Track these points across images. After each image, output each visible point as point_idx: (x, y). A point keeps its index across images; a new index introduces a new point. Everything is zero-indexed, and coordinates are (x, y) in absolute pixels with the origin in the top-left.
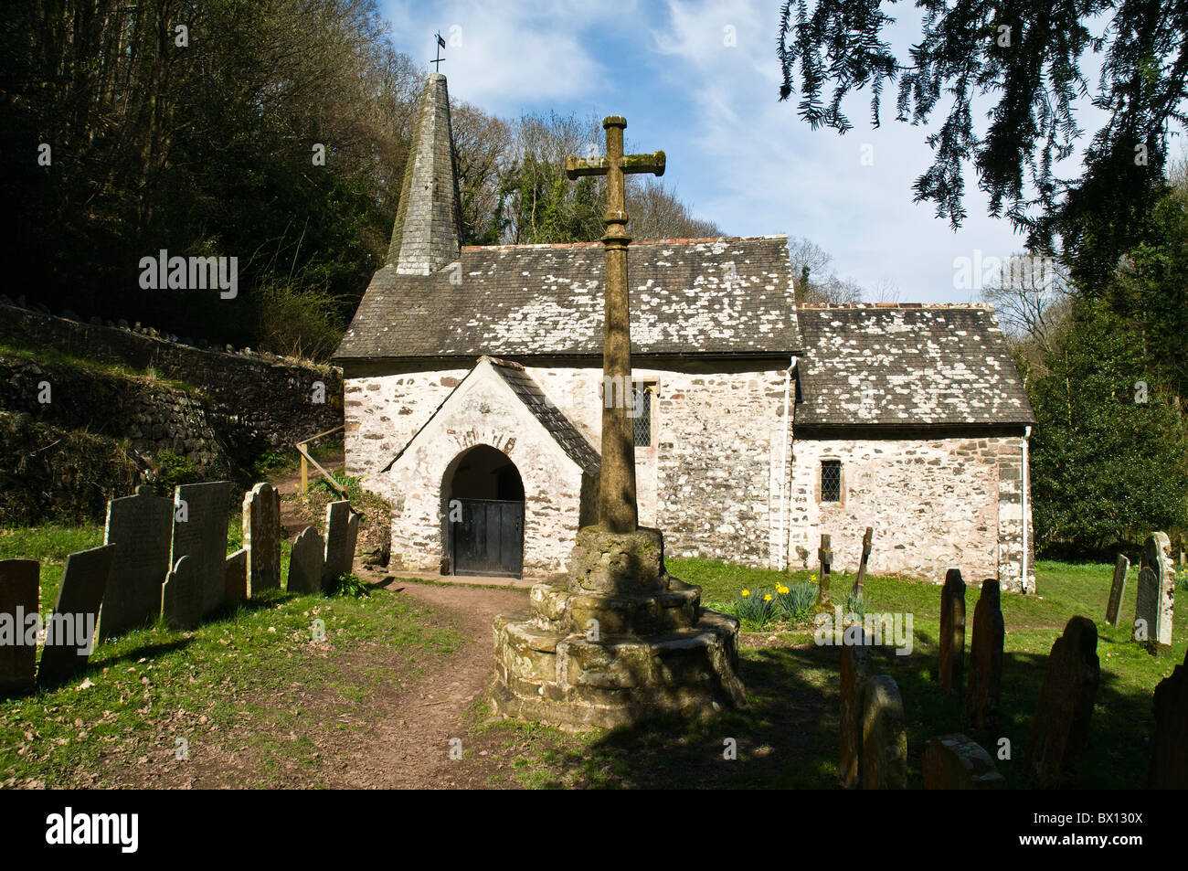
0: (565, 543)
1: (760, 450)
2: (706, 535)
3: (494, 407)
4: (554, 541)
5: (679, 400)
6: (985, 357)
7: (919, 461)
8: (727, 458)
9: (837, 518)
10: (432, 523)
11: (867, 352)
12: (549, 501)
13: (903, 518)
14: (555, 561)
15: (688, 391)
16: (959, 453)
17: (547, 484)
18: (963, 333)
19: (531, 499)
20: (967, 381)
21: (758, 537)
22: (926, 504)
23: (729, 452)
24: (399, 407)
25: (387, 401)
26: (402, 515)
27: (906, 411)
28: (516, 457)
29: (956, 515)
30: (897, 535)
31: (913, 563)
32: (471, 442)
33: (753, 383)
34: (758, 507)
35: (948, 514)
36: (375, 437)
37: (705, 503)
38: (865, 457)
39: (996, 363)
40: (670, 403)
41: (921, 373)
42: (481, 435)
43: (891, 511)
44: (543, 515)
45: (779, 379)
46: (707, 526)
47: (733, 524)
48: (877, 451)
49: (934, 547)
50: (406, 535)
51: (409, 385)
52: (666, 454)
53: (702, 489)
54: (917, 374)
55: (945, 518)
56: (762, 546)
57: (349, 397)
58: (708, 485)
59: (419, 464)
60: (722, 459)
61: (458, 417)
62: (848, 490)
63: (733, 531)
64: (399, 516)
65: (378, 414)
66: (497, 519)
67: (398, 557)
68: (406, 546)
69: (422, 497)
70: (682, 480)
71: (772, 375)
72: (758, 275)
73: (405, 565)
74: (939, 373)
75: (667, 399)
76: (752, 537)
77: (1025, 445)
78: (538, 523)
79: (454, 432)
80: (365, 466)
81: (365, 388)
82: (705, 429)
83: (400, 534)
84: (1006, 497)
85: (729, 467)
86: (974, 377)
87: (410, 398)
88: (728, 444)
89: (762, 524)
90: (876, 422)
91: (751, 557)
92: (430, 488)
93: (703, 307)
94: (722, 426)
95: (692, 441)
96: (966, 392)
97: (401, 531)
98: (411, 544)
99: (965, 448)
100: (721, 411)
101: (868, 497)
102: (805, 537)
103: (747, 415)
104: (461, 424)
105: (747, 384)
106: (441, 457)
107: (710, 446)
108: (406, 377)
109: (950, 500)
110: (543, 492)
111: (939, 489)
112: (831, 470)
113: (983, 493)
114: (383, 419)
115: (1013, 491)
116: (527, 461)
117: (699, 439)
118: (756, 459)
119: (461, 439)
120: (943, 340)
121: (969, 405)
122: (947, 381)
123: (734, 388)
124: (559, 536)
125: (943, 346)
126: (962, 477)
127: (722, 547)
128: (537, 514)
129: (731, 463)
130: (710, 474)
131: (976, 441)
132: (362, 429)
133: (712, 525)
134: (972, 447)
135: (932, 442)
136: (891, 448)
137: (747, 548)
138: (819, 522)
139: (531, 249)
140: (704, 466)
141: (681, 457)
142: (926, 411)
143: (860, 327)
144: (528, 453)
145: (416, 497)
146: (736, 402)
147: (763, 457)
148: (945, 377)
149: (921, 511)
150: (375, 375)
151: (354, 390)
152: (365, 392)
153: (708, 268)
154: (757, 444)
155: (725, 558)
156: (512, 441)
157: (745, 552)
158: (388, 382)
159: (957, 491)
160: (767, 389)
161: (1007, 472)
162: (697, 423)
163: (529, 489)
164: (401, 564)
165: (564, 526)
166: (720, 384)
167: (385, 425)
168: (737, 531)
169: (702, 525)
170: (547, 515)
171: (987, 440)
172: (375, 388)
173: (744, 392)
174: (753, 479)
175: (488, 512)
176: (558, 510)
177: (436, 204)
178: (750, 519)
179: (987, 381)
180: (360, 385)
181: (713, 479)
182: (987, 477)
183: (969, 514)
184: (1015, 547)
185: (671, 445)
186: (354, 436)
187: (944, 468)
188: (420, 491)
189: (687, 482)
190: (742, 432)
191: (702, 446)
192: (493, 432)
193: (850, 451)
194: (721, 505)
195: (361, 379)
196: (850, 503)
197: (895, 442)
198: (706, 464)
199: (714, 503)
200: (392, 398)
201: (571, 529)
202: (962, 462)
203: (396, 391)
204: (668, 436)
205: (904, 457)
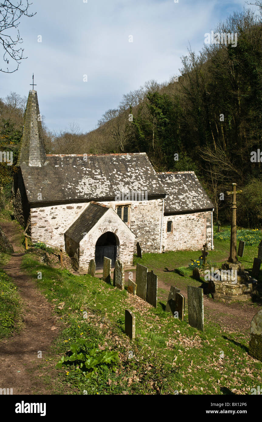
0: (130, 256)
1: (157, 221)
2: (144, 246)
3: (112, 220)
4: (127, 256)
5: (136, 209)
6: (198, 188)
7: (190, 219)
8: (149, 224)
9: (171, 236)
10: (92, 256)
11: (170, 188)
12: (127, 245)
13: (186, 235)
14: (127, 261)
15: (138, 206)
16: (198, 216)
17: (126, 241)
18: (190, 181)
19: (122, 245)
20: (196, 196)
21: (157, 244)
22: (191, 230)
23: (149, 222)
24: (51, 217)
25: (47, 215)
26: (83, 255)
27: (186, 206)
28: (118, 234)
29: (197, 232)
30: (185, 239)
31: (188, 246)
32: (105, 231)
33: (155, 203)
34: (157, 237)
35: (196, 232)
36: (43, 227)
37: (144, 237)
38: (178, 219)
39: (201, 190)
40: (134, 210)
41: (185, 194)
42: (108, 229)
43: (183, 233)
44: (124, 249)
45: (161, 201)
46: (145, 243)
47: (151, 242)
48: (180, 218)
49: (193, 241)
50: (84, 260)
51: (55, 209)
52: (133, 224)
53: (143, 233)
54: (185, 195)
55: (195, 233)
56: (158, 247)
57: (32, 214)
58: (144, 232)
59: (90, 239)
60: (147, 224)
61: (102, 224)
62: (174, 228)
63: (151, 244)
64: (82, 255)
65: (44, 220)
66: (107, 252)
67: (82, 267)
68: (84, 264)
69: (90, 249)
70: (138, 231)
71: (159, 200)
72: (144, 168)
73: (84, 270)
74: (189, 194)
75: (133, 209)
76: (156, 245)
77: (212, 213)
78: (123, 252)
79: (101, 229)
80: (39, 237)
81: (39, 211)
82: (143, 216)
83: (82, 261)
84: (208, 227)
85: (149, 226)
86: (197, 195)
87: (55, 214)
88: (149, 220)
89: (158, 241)
90: (181, 210)
91: (156, 250)
92: (93, 246)
93: (134, 179)
94: (147, 215)
95: (140, 220)
96: (197, 199)
97: (83, 260)
98: (86, 263)
99: (199, 215)
100: (147, 211)
101: (178, 230)
102: (164, 242)
103: (153, 211)
104: (103, 226)
105: (153, 203)
106: (96, 236)
107: (144, 221)
108: (54, 207)
109: (196, 229)
110: (125, 243)
111: (194, 226)
112: (169, 224)
113: (203, 226)
114: (46, 221)
115: (209, 225)
116: (121, 235)
117: (141, 219)
118: (156, 224)
119: (103, 231)
120: (187, 184)
121: (200, 204)
122: (192, 197)
123: (150, 204)
124: (129, 254)
125: (187, 186)
126: (199, 222)
127: (148, 249)
128: (123, 249)
129: (150, 225)
130: (145, 229)
131: (202, 213)
132: (38, 225)
133: (146, 243)
134: (201, 214)
135: (192, 214)
136: (183, 217)
137: (155, 248)
138: (167, 238)
139: (70, 156)
140: (143, 227)
141: (137, 225)
142: (191, 206)
143: (166, 180)
144: (121, 233)
145: (88, 249)
146: (150, 208)
147: (157, 223)
148: (191, 196)
149: (190, 232)
150: (42, 206)
151: (35, 212)
152: (39, 212)
153: (129, 164)
154: (156, 219)
155: (149, 251)
156: (117, 230)
157: (154, 249)
158: (48, 209)
159: (198, 226)
160: (158, 204)
161: (208, 220)
162: (141, 215)
163: (121, 242)
164: (83, 269)
165: (130, 251)
166: (146, 203)
167: (46, 223)
168: (152, 244)
169: (143, 243)
170: (125, 249)
171: (204, 212)
172: (43, 211)
173: (152, 205)
174: (155, 229)
175: (104, 250)
176: (129, 247)
177: (40, 140)
178: (155, 240)
179: (201, 196)
180: (37, 210)
181: (146, 230)
182: (204, 222)
183: (200, 232)
184: (210, 239)
185: (134, 222)
186: (35, 228)
187: (195, 221)
188: (89, 247)
189: (139, 232)
190: (152, 216)
191: (142, 221)
192: (112, 228)
193: (174, 218)
194: (148, 237)
195: (37, 208)
196: (174, 232)
197: (184, 215)
198: (144, 226)
199: (146, 237)
200: (49, 214)
201: (132, 252)
202: (198, 218)
203: (51, 211)
204: (133, 219)
205: (186, 219)
